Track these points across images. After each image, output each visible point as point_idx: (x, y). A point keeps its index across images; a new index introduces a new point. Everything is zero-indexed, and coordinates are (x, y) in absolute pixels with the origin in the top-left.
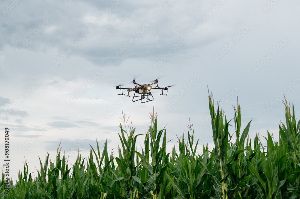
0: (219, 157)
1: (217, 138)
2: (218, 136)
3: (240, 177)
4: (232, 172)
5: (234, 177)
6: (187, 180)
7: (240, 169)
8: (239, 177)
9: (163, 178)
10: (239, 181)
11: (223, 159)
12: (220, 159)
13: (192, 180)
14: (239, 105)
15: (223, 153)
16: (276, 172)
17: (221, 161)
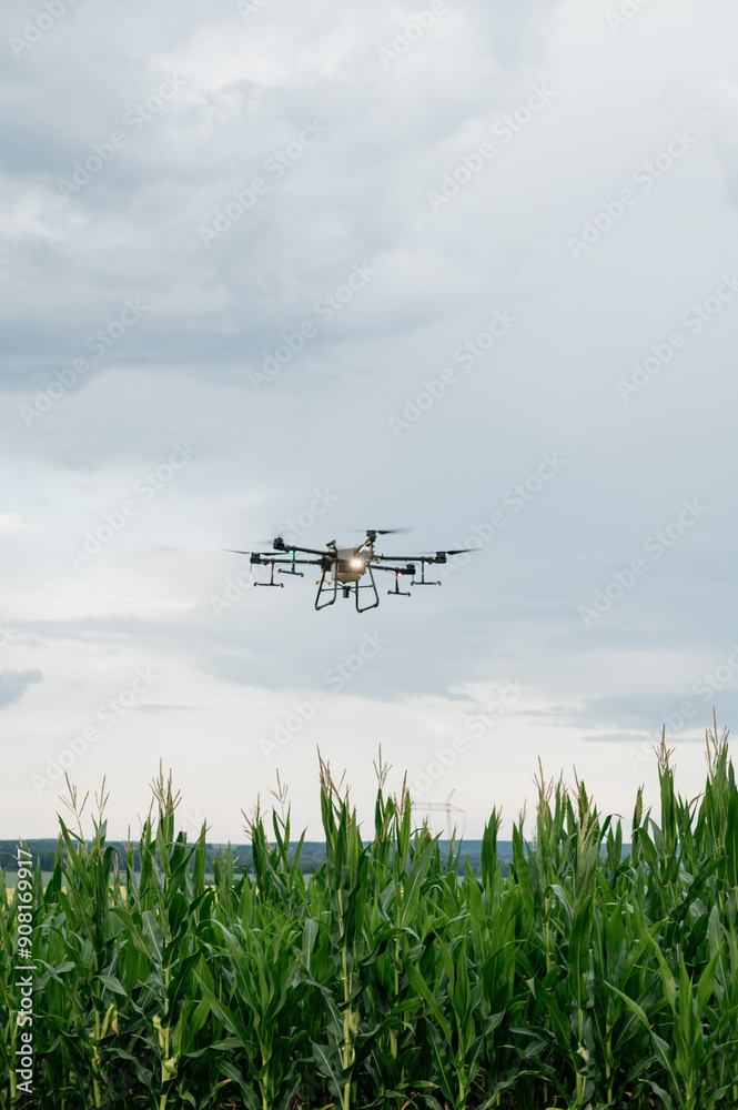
0: (341, 942)
1: (338, 889)
2: (342, 884)
3: (397, 993)
4: (377, 978)
5: (382, 991)
6: (253, 996)
7: (399, 969)
8: (394, 992)
9: (189, 984)
10: (394, 1001)
11: (350, 946)
12: (343, 946)
13: (266, 999)
14: (408, 794)
15: (351, 932)
16: (479, 995)
17: (344, 949)
